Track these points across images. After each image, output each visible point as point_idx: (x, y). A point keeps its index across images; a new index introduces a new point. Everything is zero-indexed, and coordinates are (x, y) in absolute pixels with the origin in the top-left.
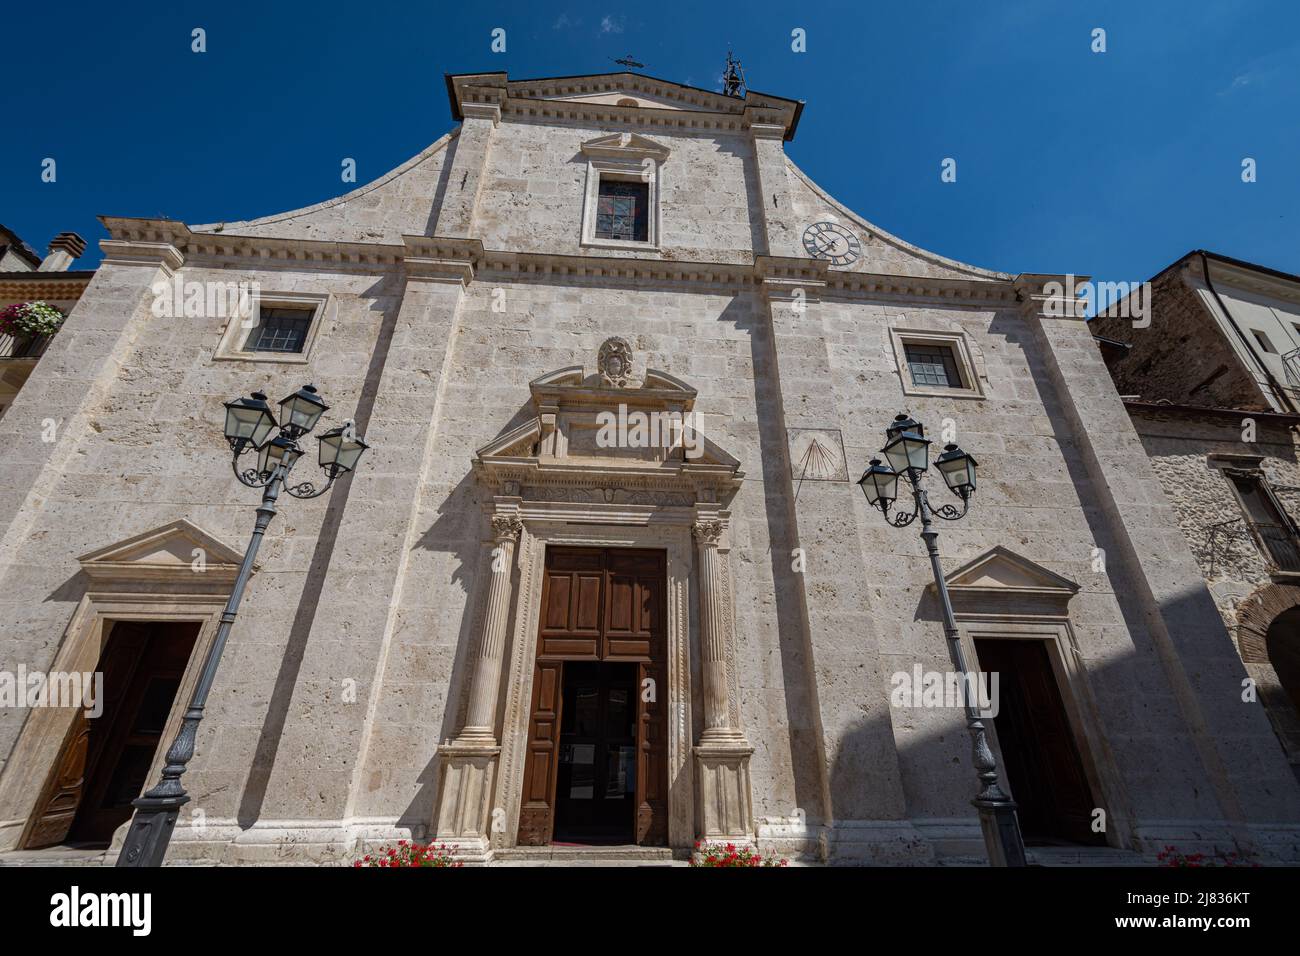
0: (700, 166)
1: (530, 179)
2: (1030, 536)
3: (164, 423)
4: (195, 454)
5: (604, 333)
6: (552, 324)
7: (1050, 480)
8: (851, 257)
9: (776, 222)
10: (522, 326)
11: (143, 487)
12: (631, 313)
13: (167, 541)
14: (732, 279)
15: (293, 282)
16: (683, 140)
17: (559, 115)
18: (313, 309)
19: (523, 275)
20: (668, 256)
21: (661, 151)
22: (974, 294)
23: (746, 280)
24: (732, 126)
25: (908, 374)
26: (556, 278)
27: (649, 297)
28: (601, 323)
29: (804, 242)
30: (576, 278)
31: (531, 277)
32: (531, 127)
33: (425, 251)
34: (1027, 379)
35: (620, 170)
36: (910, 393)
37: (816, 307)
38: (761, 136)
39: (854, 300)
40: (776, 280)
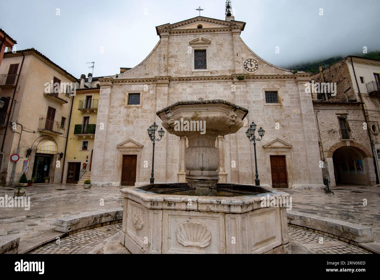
0: (219, 45)
1: (178, 54)
2: (285, 136)
3: (120, 121)
4: (127, 126)
5: (198, 95)
6: (187, 94)
7: (293, 124)
8: (255, 69)
9: (237, 61)
10: (181, 95)
11: (121, 133)
12: (204, 89)
13: (128, 142)
14: (226, 79)
15: (134, 88)
16: (214, 36)
17: (183, 32)
18: (139, 94)
19: (180, 82)
20: (211, 73)
21: (209, 42)
22: (284, 78)
23: (230, 78)
24: (227, 30)
25: (265, 100)
26: (187, 82)
27: (208, 85)
28: (197, 93)
29: (244, 66)
30: (191, 82)
31: (182, 82)
32: (177, 37)
33: (159, 79)
34: (293, 100)
35: (199, 48)
36: (264, 105)
37: (245, 86)
38: (235, 34)
39: (255, 82)
40: (235, 79)
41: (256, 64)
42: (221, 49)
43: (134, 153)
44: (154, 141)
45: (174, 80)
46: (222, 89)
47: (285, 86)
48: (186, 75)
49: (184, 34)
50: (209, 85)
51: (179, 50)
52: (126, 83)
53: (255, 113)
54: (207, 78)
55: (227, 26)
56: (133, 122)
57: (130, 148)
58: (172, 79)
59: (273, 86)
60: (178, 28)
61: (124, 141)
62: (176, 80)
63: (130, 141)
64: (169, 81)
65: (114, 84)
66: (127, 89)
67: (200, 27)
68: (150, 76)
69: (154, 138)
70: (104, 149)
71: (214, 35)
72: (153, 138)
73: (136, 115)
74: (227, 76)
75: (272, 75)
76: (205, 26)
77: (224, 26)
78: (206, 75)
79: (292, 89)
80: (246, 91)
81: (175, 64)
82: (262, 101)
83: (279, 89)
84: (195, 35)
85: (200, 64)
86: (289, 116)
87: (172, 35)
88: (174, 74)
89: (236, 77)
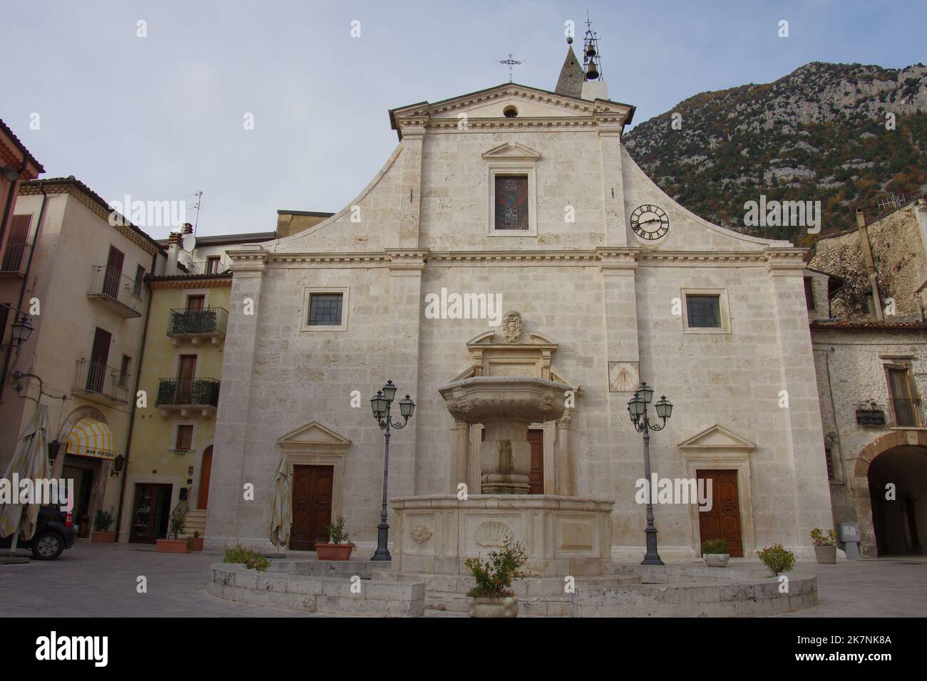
1: (450, 185)
2: (738, 417)
3: (287, 370)
4: (306, 386)
7: (759, 384)
8: (661, 232)
9: (612, 211)
11: (289, 403)
12: (520, 287)
13: (309, 429)
14: (582, 258)
15: (327, 279)
16: (551, 138)
18: (341, 295)
19: (455, 264)
20: (542, 241)
21: (536, 155)
22: (737, 259)
23: (591, 258)
24: (585, 124)
25: (686, 320)
26: (473, 264)
27: (531, 275)
29: (631, 223)
30: (485, 264)
31: (458, 264)
32: (447, 139)
33: (398, 256)
34: (759, 319)
35: (508, 170)
36: (686, 332)
37: (632, 279)
38: (605, 134)
39: (659, 268)
40: (605, 261)
41: (664, 218)
42: (567, 177)
43: (324, 460)
44: (388, 430)
45: (439, 260)
46: (570, 287)
47: (738, 281)
48: (471, 244)
50: (534, 276)
51: (453, 175)
52: (305, 265)
53: (658, 355)
54: (528, 257)
55: (587, 114)
56: (322, 374)
57: (315, 445)
58: (434, 256)
59: (708, 281)
60: (451, 113)
61: (299, 426)
62: (444, 258)
63: (314, 427)
64: (425, 261)
65: (271, 266)
66: (306, 281)
67: (510, 113)
68: (371, 247)
69: (388, 422)
70: (242, 449)
71: (550, 134)
72: (385, 420)
73: (330, 354)
74: (585, 252)
75: (706, 253)
76: (525, 109)
77: (576, 113)
78: (526, 246)
79: (758, 289)
80: (634, 294)
81: (441, 214)
82: (680, 321)
83: (724, 289)
84: (496, 134)
85: (510, 214)
86: (748, 362)
87: (432, 131)
88: (438, 241)
89: (609, 255)
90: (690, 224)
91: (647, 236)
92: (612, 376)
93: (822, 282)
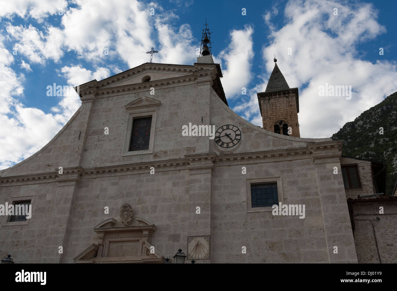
8: (235, 142)
14: (178, 165)
15: (24, 192)
16: (169, 91)
17: (118, 91)
18: (30, 201)
19: (99, 176)
20: (155, 156)
21: (157, 102)
22: (289, 154)
23: (183, 164)
24: (190, 80)
25: (250, 202)
26: (109, 175)
28: (125, 194)
30: (117, 174)
31: (101, 176)
32: (107, 100)
33: (63, 173)
34: (307, 197)
35: (141, 114)
36: (248, 212)
37: (209, 176)
38: (201, 84)
39: (231, 166)
40: (192, 165)
41: (238, 133)
42: (176, 113)
45: (89, 174)
46: (169, 185)
47: (291, 171)
48: (112, 162)
49: (119, 94)
50: (147, 179)
51: (107, 121)
52: (13, 184)
53: (228, 230)
55: (191, 74)
58: (86, 171)
59: (267, 173)
60: (111, 85)
62: (92, 173)
64: (81, 175)
66: (12, 194)
67: (147, 80)
71: (168, 89)
73: (16, 241)
75: (266, 152)
76: (155, 76)
77: (186, 74)
78: (145, 160)
79: (305, 175)
80: (210, 186)
81: (97, 145)
82: (245, 204)
83: (279, 177)
84: (137, 94)
85: (140, 141)
86: (299, 233)
87: (99, 97)
88: (93, 162)
89: (194, 160)
90: (256, 134)
91: (225, 145)
92: (189, 247)
93: (366, 167)
